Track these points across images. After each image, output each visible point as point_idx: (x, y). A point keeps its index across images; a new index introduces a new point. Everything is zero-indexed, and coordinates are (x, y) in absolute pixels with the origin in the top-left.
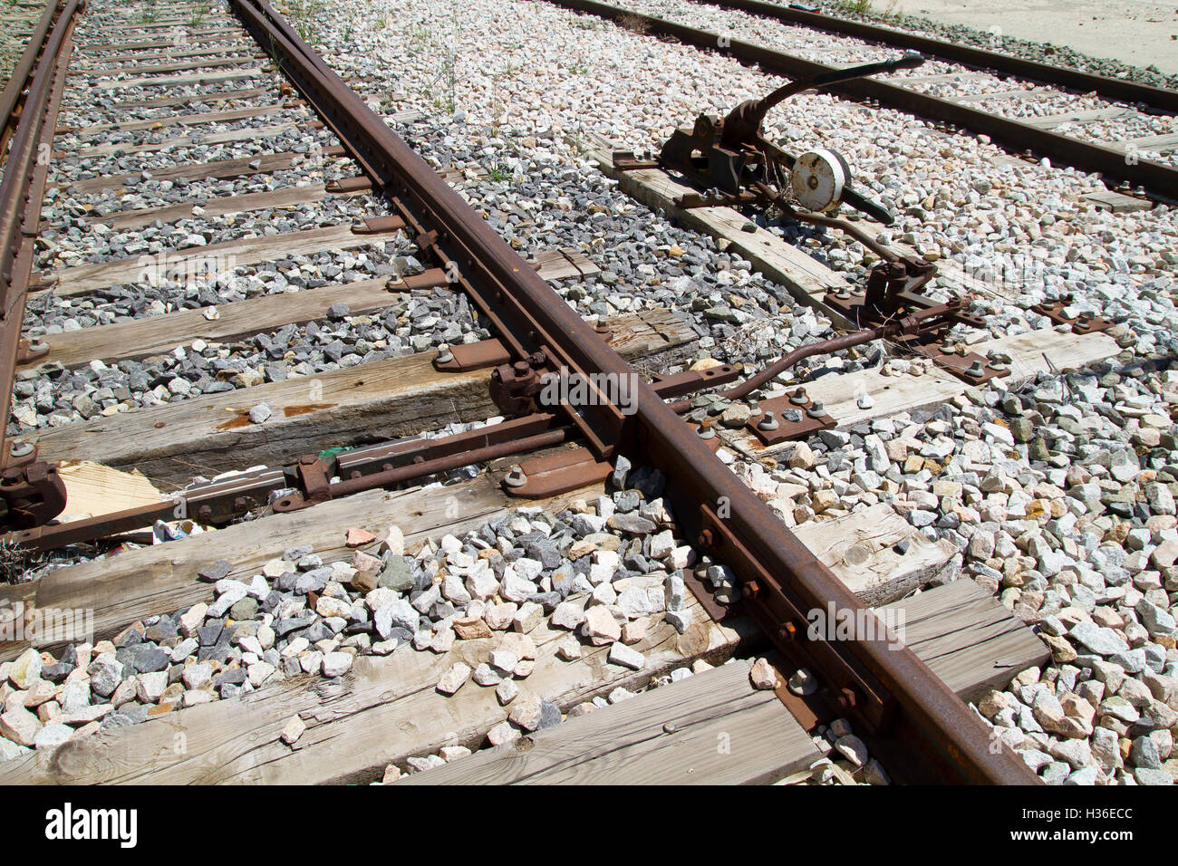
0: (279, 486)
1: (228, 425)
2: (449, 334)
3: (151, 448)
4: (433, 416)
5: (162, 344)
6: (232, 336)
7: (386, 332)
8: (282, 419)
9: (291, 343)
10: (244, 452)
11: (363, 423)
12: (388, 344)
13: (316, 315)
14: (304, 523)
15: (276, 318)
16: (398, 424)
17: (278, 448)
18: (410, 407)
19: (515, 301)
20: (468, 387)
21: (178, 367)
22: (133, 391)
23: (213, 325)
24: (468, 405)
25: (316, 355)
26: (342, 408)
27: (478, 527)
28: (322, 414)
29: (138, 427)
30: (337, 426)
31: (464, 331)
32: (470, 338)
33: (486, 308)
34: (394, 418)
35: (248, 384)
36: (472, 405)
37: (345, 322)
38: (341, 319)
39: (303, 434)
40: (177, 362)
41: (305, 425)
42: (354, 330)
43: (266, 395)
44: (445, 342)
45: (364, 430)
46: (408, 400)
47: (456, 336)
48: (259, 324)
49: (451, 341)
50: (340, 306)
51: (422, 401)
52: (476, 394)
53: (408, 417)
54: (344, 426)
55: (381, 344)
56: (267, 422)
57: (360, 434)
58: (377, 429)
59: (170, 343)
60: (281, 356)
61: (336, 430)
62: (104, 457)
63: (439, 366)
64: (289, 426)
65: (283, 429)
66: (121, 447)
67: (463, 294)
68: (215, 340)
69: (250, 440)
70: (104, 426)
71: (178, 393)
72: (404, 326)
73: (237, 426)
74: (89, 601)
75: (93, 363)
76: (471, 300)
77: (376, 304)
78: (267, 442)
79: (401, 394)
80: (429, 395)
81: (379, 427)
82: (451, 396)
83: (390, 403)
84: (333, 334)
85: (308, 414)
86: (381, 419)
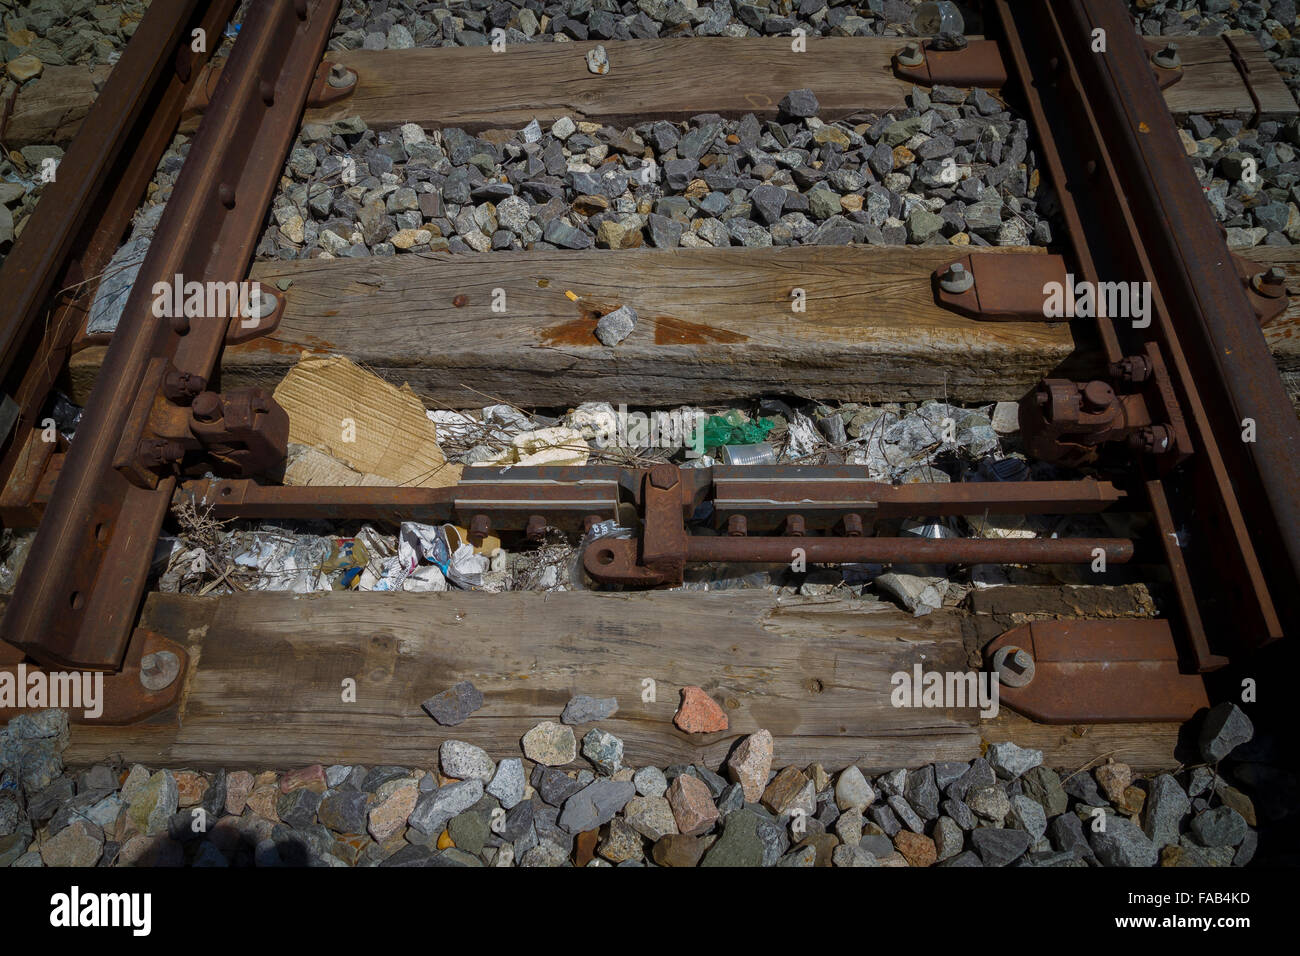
0: (606, 514)
1: (560, 334)
2: (977, 215)
3: (436, 351)
4: (906, 385)
5: (513, 109)
6: (618, 116)
7: (869, 177)
8: (647, 347)
9: (704, 161)
10: (578, 380)
11: (784, 375)
12: (865, 207)
13: (762, 102)
14: (618, 632)
15: (695, 93)
16: (841, 385)
17: (634, 384)
18: (869, 367)
19: (1123, 201)
20: (982, 358)
21: (521, 166)
22: (446, 201)
23: (596, 84)
24: (970, 380)
25: (739, 202)
26: (753, 347)
27: (914, 763)
28: (717, 353)
29: (430, 297)
30: (738, 372)
31: (1007, 215)
32: (1013, 234)
33: (1060, 178)
34: (835, 376)
35: (615, 243)
36: (981, 381)
37: (806, 127)
38: (800, 120)
39: (678, 373)
40: (523, 156)
41: (683, 363)
42: (816, 152)
43: (636, 278)
44: (966, 230)
45: (781, 384)
46: (868, 357)
47: (988, 223)
48: (668, 101)
49: (975, 231)
50: (804, 91)
51: (893, 362)
52: (993, 368)
53: (861, 379)
54: (749, 373)
55: (853, 202)
56: (624, 347)
57: (773, 388)
58: (804, 386)
59: (523, 108)
60: (682, 187)
61: (733, 377)
62: (365, 352)
63: (944, 297)
64: (657, 361)
65: (646, 362)
66: (395, 334)
67: (1022, 123)
68: (591, 118)
69: (591, 368)
70: (383, 278)
71: (506, 228)
72: (902, 170)
73: (574, 341)
74: (262, 685)
75: (406, 128)
76: (1034, 142)
77: (866, 98)
78: (617, 374)
79: (861, 345)
80: (908, 356)
81: (807, 384)
82: (947, 363)
83: (836, 356)
84: (778, 157)
85: (693, 347)
86: (814, 375)
